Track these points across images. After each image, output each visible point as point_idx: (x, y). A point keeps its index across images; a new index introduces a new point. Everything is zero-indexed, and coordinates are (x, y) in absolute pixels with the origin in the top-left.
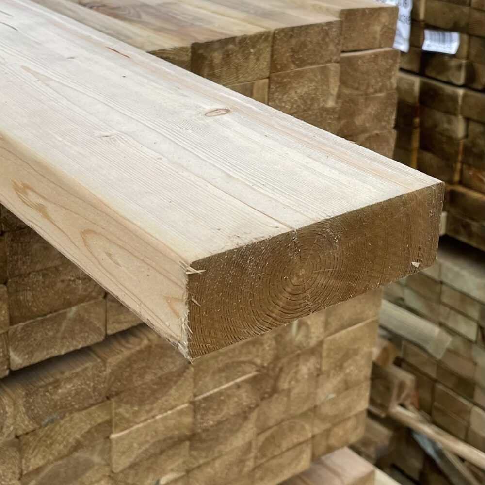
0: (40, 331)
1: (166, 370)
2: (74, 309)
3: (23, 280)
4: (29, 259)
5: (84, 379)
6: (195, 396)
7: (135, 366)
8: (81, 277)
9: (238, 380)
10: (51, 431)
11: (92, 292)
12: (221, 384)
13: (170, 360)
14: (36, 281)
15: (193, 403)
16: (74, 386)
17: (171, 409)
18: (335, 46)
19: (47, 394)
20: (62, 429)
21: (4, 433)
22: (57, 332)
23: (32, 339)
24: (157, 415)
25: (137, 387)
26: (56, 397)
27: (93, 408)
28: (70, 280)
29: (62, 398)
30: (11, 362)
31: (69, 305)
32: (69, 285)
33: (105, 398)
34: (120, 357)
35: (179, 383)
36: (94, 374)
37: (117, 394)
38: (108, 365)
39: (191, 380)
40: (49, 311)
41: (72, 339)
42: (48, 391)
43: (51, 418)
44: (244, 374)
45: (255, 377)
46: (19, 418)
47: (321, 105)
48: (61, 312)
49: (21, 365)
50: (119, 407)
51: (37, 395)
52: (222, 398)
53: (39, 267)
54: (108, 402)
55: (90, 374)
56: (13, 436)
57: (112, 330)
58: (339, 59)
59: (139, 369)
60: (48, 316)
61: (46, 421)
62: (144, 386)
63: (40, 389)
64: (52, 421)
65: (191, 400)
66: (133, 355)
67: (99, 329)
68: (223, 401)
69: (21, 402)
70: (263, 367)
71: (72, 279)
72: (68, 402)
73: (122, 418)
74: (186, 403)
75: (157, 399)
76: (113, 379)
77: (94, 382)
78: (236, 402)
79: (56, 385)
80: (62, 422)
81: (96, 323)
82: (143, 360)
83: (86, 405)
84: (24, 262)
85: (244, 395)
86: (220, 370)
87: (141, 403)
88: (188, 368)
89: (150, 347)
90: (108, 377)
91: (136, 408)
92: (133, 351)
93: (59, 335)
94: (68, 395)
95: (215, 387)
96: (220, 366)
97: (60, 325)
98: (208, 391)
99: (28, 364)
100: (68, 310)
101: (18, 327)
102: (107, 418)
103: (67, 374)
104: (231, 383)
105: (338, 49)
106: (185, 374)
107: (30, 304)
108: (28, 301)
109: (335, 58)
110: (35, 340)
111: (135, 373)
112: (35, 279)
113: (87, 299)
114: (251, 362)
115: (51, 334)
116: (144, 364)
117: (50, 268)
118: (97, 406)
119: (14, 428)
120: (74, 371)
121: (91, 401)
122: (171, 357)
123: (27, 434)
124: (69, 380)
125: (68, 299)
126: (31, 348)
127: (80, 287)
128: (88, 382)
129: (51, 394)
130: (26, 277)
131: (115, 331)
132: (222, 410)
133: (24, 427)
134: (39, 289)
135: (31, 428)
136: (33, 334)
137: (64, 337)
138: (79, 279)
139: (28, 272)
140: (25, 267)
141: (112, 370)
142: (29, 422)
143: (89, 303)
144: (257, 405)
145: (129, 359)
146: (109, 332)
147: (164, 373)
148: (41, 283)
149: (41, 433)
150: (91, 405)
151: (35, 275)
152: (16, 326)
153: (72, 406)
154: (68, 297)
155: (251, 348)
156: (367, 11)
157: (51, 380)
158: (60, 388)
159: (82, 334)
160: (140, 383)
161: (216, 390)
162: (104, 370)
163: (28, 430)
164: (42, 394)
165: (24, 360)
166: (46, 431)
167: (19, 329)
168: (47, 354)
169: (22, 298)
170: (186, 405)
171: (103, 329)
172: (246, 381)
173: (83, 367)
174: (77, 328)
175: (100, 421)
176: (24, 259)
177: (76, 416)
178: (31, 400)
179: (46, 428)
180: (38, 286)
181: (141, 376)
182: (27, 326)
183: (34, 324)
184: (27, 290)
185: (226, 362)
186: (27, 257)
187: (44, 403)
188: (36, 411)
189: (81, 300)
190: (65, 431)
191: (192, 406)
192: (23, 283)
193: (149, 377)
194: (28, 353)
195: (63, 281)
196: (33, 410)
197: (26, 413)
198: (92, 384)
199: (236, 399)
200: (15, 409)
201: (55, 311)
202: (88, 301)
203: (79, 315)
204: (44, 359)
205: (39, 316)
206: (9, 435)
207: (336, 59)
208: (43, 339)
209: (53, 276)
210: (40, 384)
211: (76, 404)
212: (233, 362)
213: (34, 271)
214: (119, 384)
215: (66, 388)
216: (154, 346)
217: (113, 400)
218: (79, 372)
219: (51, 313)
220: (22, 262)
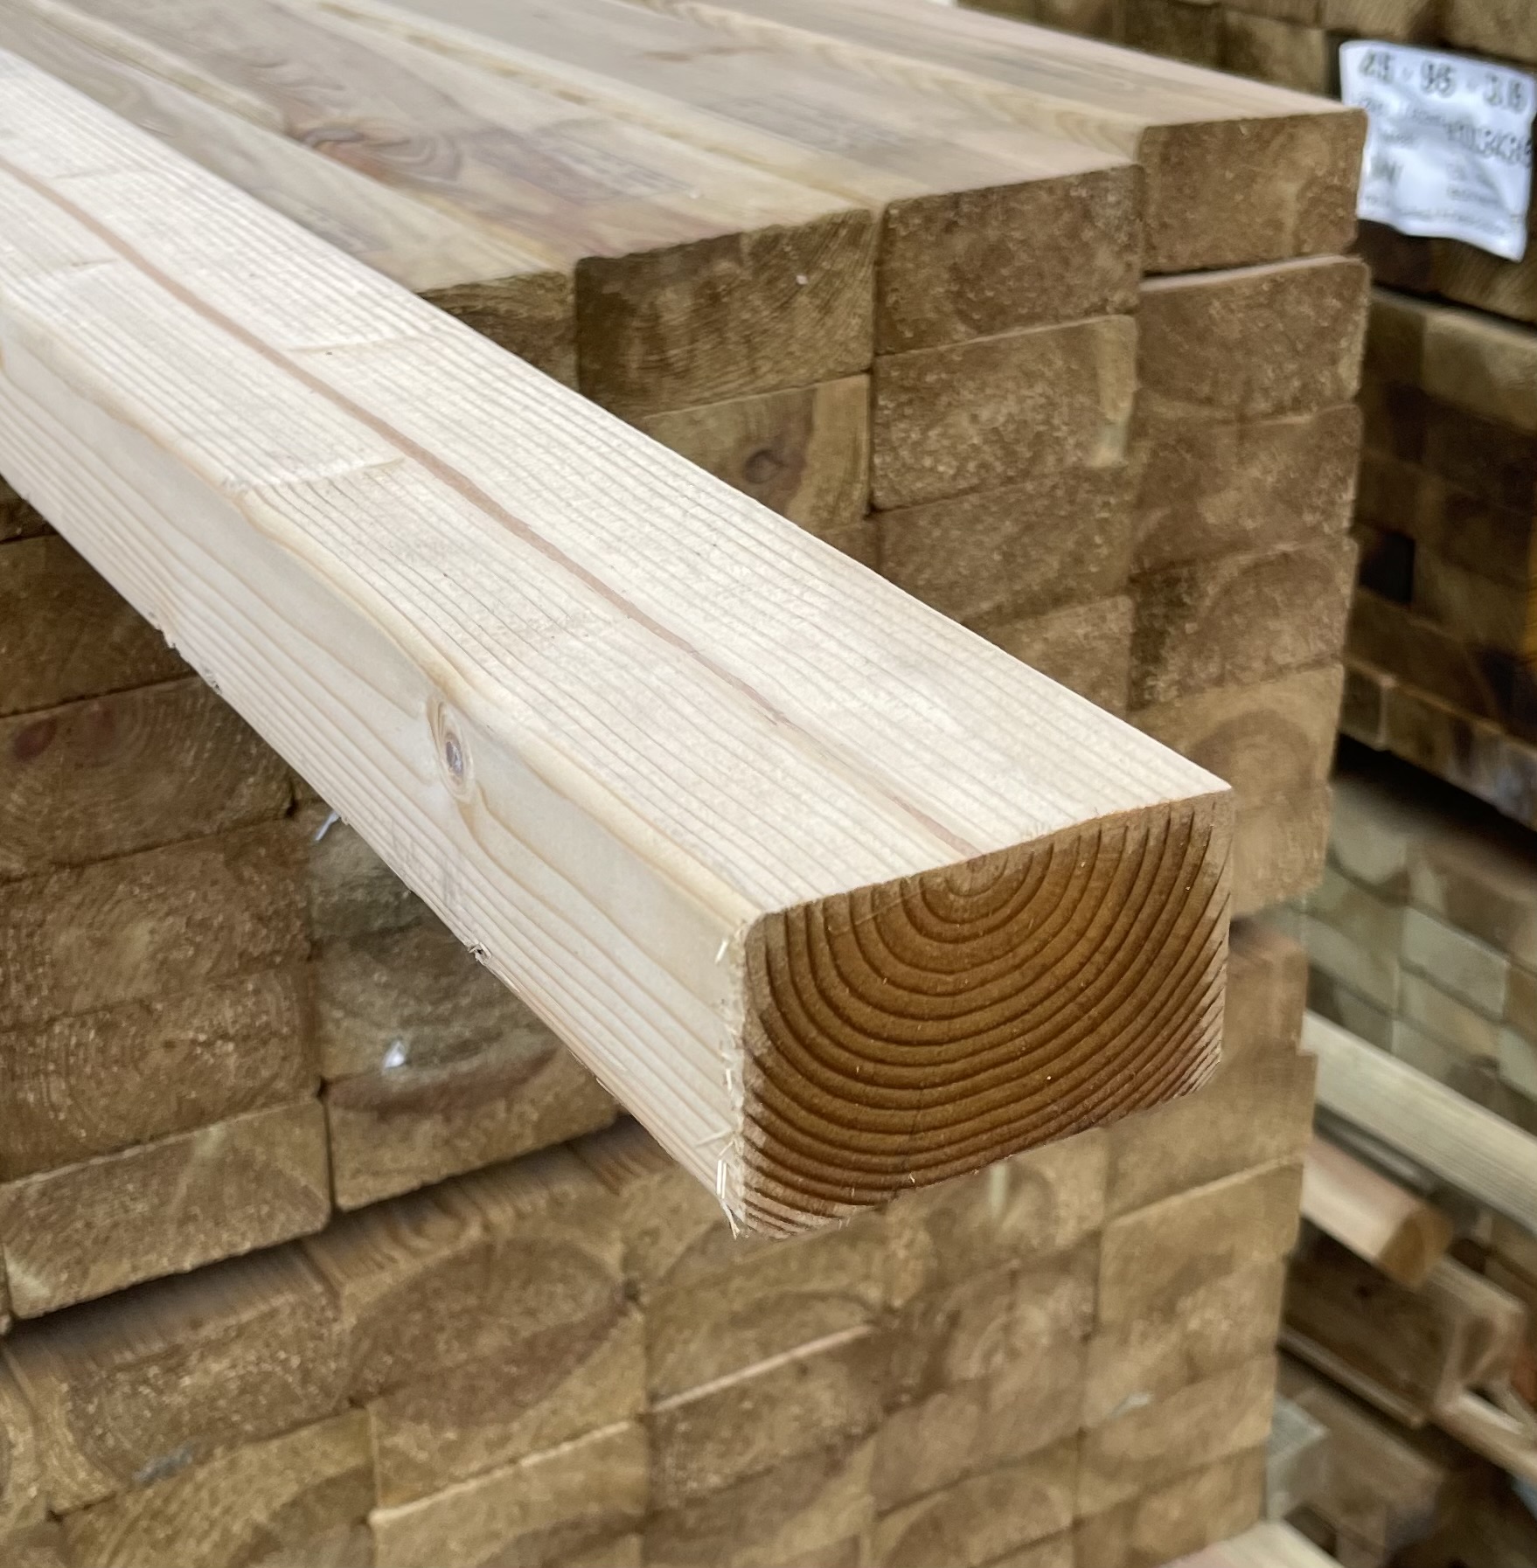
0: (105, 1199)
1: (549, 1320)
2: (216, 1131)
3: (32, 1043)
4: (45, 975)
5: (268, 1345)
6: (654, 1397)
7: (441, 1307)
8: (232, 1031)
9: (802, 1352)
10: (167, 1501)
11: (274, 1077)
12: (743, 1362)
13: (560, 1289)
14: (78, 1045)
15: (645, 1420)
16: (233, 1366)
17: (574, 1436)
18: (1119, 254)
19: (145, 1390)
20: (204, 1494)
21: (8, 1506)
22: (163, 1204)
23: (79, 1225)
24: (523, 1456)
25: (451, 1370)
26: (176, 1400)
27: (305, 1433)
28: (194, 1042)
29: (194, 1404)
30: (14, 1294)
31: (200, 1117)
32: (191, 1058)
33: (346, 1404)
34: (386, 1280)
35: (596, 1358)
36: (298, 1331)
37: (386, 1390)
38: (344, 1303)
39: (638, 1350)
40: (131, 1137)
41: (217, 1224)
42: (146, 1382)
43: (165, 1460)
44: (823, 1331)
45: (860, 1344)
46: (55, 1462)
47: (1071, 460)
48: (172, 1140)
49: (49, 1301)
50: (393, 1430)
51: (110, 1392)
52: (747, 1405)
53: (82, 1000)
54: (356, 1414)
55: (286, 1331)
56: (39, 1515)
57: (352, 1196)
58: (1134, 301)
59: (453, 1316)
60: (128, 1153)
61: (149, 1470)
62: (472, 1368)
63: (120, 1376)
64: (169, 1471)
65: (641, 1409)
66: (428, 1273)
67: (306, 1192)
68: (752, 1416)
69: (57, 1413)
70: (889, 1310)
71: (202, 1037)
72: (217, 1415)
73: (405, 1463)
74: (623, 1419)
75: (523, 1406)
76: (366, 1345)
77: (301, 1352)
78: (797, 1418)
79: (173, 1362)
80: (201, 1474)
81: (297, 1173)
82: (468, 1288)
83: (281, 1424)
84: (28, 988)
85: (825, 1397)
86: (738, 1321)
87: (467, 1418)
88: (623, 1313)
89: (489, 1249)
90: (348, 1340)
91: (451, 1435)
92: (430, 1261)
93: (172, 1209)
94: (215, 1393)
95: (722, 1371)
96: (738, 1306)
97: (169, 1181)
98: (700, 1382)
99: (70, 1301)
100: (197, 1134)
101: (27, 1186)
102: (354, 1461)
103: (210, 1331)
104: (779, 1360)
105: (1129, 266)
106: (614, 1332)
107: (62, 1116)
108: (56, 1109)
109: (1117, 297)
110: (89, 1225)
111: (441, 1329)
112: (74, 1041)
113: (260, 1100)
114: (847, 1297)
115: (141, 1207)
116: (472, 1301)
117: (121, 1003)
118: (316, 1428)
119: (40, 1491)
120: (232, 1321)
121: (298, 1412)
122: (564, 1279)
123: (87, 1507)
124: (215, 1348)
125: (194, 1101)
126: (78, 1252)
127: (232, 1062)
128: (282, 1355)
129: (160, 1392)
130: (40, 1033)
131: (363, 1200)
132: (748, 1443)
133: (75, 1488)
134: (88, 1070)
135: (99, 1490)
136: (80, 1209)
137: (186, 1219)
138: (225, 1037)
139: (46, 1017)
140: (35, 1002)
141: (359, 1319)
142: (90, 1473)
143: (266, 1112)
144: (872, 1429)
145: (416, 1285)
146: (345, 1202)
147: (543, 1328)
148: (93, 1051)
149: (133, 1506)
150: (296, 1425)
151: (71, 1026)
152: (19, 1183)
153: (233, 1425)
154: (193, 1095)
155: (844, 1250)
156: (1244, 130)
157: (158, 1346)
158: (190, 1373)
159: (251, 1210)
160: (463, 1356)
161: (726, 1381)
162: (335, 1320)
163: (88, 1498)
164: (127, 1389)
165: (55, 1288)
166: (150, 1501)
167: (32, 1192)
168: (135, 1269)
169: (31, 1098)
170: (623, 1426)
171: (321, 1194)
172: (831, 1355)
173: (264, 1307)
174: (230, 1190)
175: (330, 1470)
176: (29, 977)
177: (249, 1455)
178: (91, 1409)
179: (149, 1492)
180: (85, 1060)
181: (466, 1336)
182: (57, 1184)
183: (80, 1177)
184: (47, 1074)
185: (759, 1295)
186: (40, 970)
187: (137, 1418)
188: (110, 1442)
189: (237, 1105)
190: (214, 1503)
191: (641, 1431)
192: (31, 1050)
193: (489, 1342)
194: (67, 1266)
195: (169, 1045)
196: (101, 1438)
197: (80, 1446)
198: (295, 1361)
199: (796, 1410)
200: (38, 1435)
201: (152, 1139)
202: (264, 1105)
203: (235, 1150)
204: (124, 1284)
205: (96, 1153)
206: (25, 1513)
207: (1124, 302)
208: (115, 1225)
209: (133, 1030)
210: (118, 1359)
211: (245, 1419)
212: (782, 1298)
213: (66, 1014)
214: (389, 1360)
215: (206, 1372)
216: (500, 1248)
217: (373, 1408)
218: (249, 1323)
219: (137, 1142)
220: (21, 987)
